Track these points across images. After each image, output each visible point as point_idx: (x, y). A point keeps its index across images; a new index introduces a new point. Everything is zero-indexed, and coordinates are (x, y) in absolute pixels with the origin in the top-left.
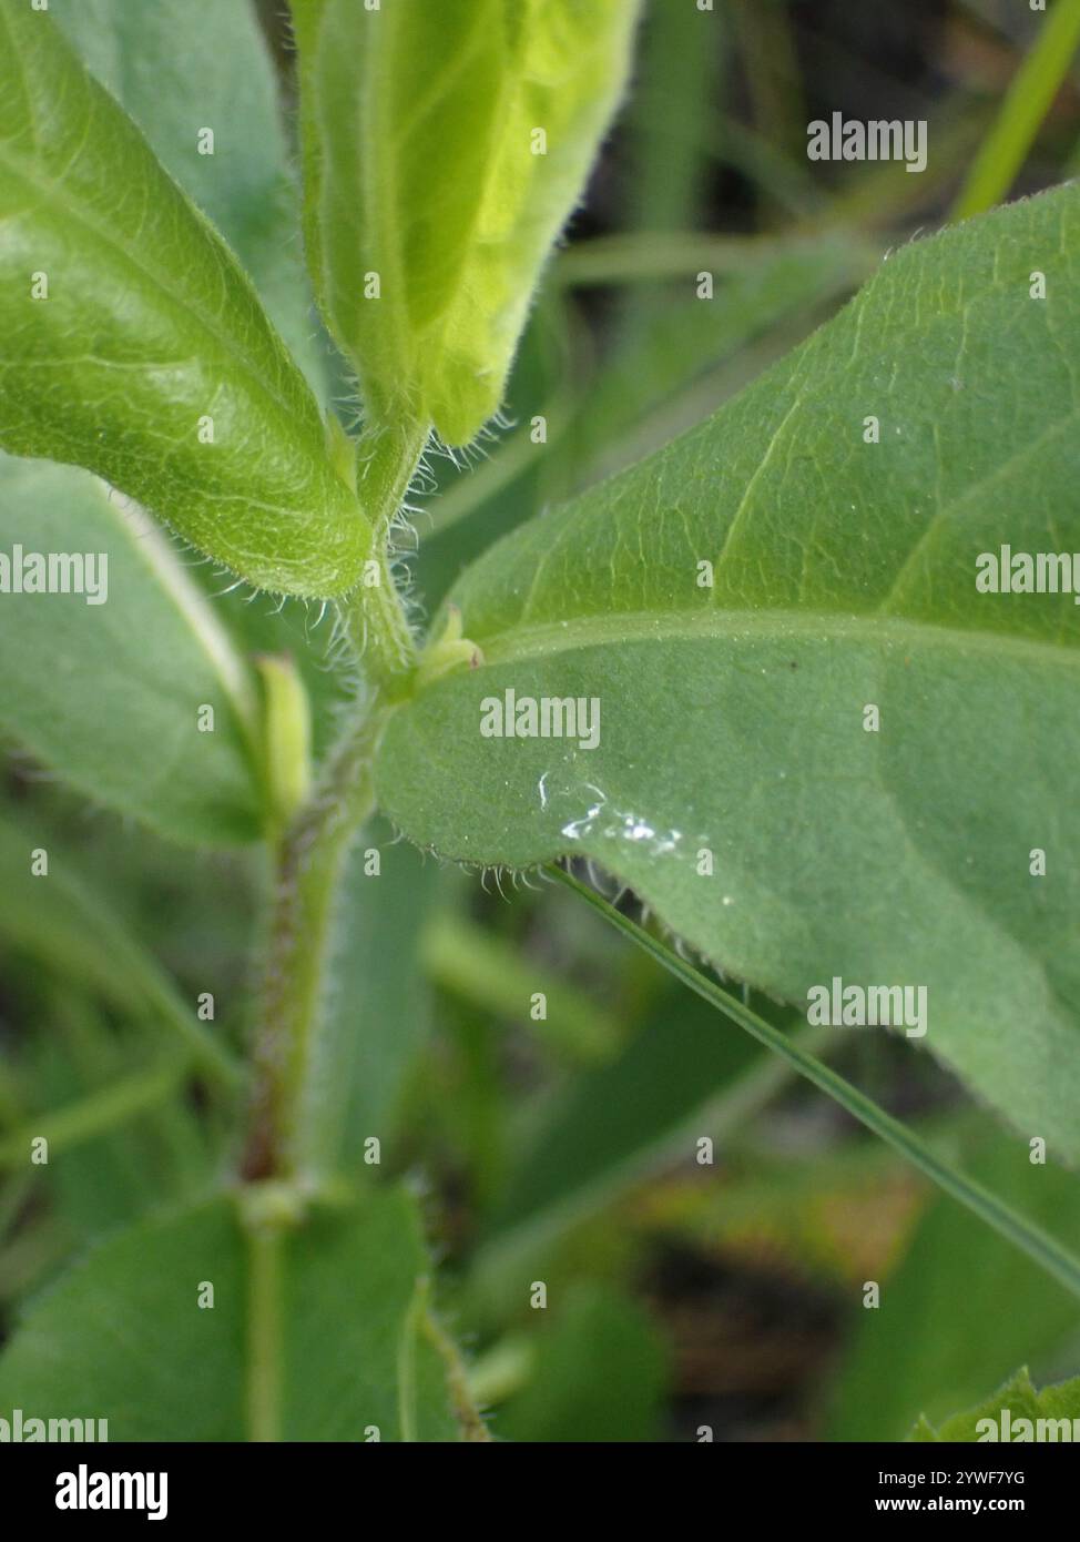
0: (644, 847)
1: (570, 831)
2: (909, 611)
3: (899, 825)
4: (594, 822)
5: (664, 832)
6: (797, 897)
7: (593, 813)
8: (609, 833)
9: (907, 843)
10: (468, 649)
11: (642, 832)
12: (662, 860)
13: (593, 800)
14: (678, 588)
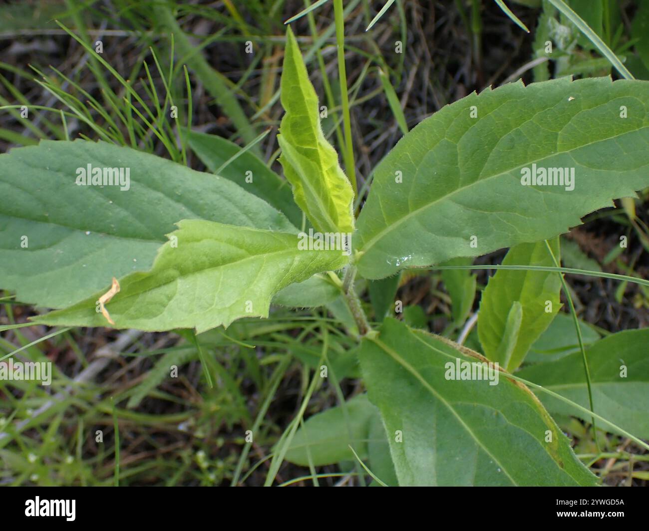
0: (408, 260)
1: (397, 265)
2: (413, 211)
3: (434, 235)
4: (399, 261)
5: (409, 257)
6: (429, 252)
7: (398, 261)
8: (403, 262)
9: (436, 236)
10: (361, 253)
11: (406, 258)
12: (412, 259)
13: (396, 259)
14: (382, 226)
